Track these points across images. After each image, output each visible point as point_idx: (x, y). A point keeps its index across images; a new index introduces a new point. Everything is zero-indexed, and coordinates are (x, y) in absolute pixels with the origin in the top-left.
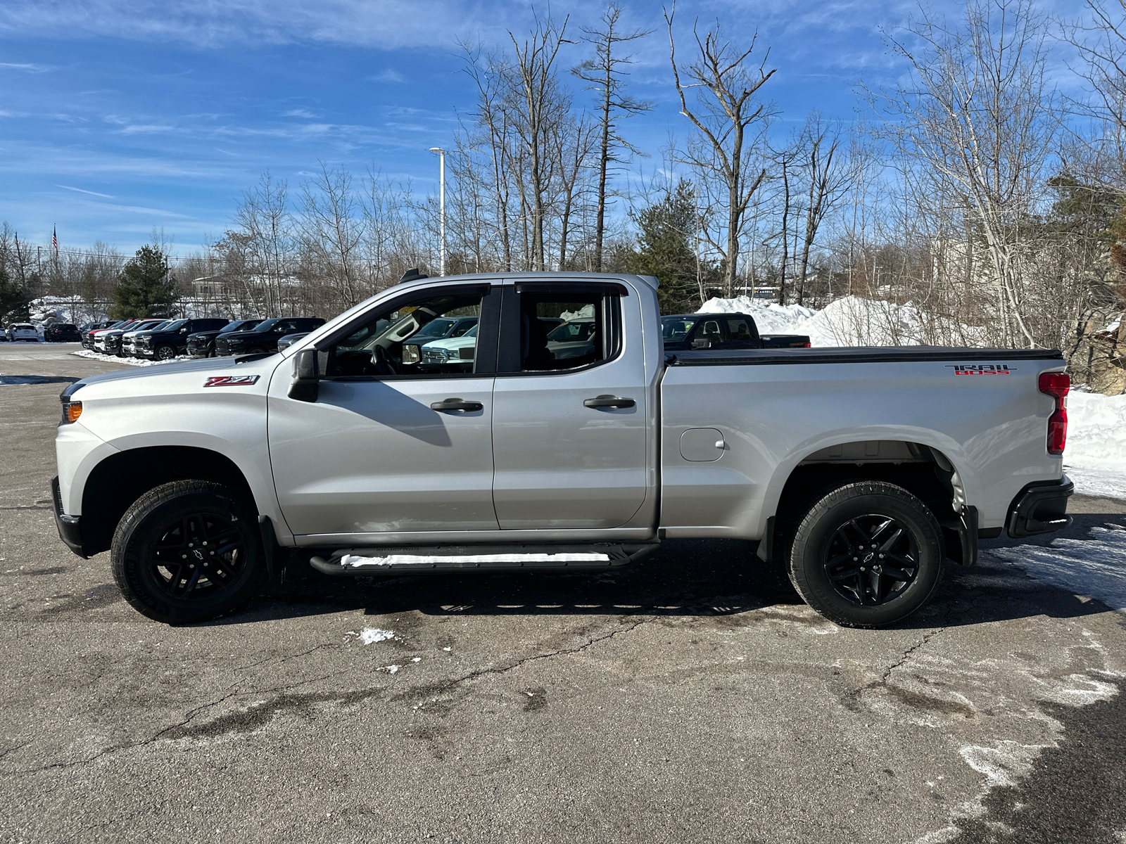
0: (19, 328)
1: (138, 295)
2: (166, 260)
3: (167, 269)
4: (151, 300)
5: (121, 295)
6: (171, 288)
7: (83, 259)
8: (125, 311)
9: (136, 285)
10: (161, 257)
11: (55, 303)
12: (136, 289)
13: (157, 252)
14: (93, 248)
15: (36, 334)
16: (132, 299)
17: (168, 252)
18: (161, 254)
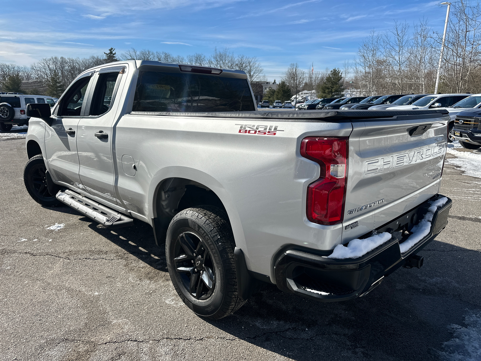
0: (287, 103)
1: (329, 89)
2: (342, 74)
3: (341, 78)
4: (333, 91)
5: (323, 89)
6: (342, 86)
7: (320, 76)
8: (323, 96)
9: (329, 85)
10: (339, 73)
11: (306, 93)
12: (329, 86)
13: (338, 71)
14: (325, 71)
15: (291, 105)
16: (327, 91)
17: (349, 70)
18: (340, 71)
